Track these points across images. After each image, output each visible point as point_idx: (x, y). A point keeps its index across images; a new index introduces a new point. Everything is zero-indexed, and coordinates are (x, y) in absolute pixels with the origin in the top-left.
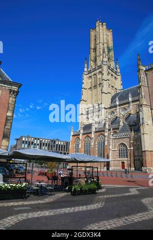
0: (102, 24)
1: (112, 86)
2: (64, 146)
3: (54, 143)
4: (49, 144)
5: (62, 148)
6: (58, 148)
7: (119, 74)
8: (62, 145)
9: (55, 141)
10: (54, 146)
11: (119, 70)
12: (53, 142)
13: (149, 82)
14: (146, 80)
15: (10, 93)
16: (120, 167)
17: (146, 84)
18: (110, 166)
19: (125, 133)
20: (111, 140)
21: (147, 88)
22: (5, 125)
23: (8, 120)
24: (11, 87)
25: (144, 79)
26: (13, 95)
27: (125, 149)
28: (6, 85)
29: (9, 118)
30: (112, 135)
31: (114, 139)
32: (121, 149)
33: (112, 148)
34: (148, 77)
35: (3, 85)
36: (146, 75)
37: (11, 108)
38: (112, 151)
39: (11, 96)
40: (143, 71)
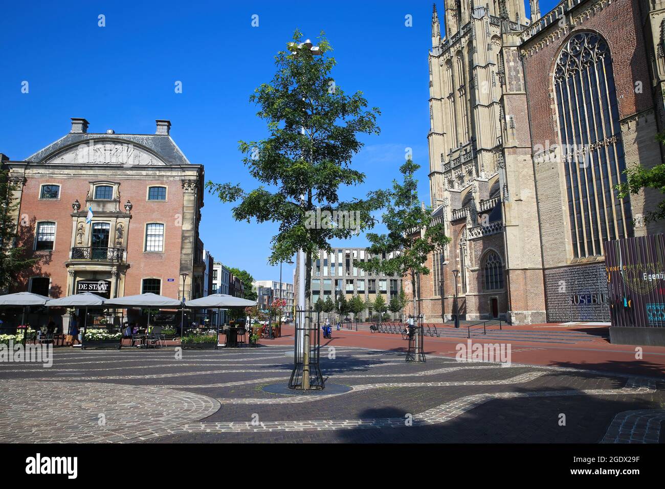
13: (528, 79)
14: (521, 75)
15: (183, 186)
16: (488, 311)
17: (522, 87)
18: (468, 310)
19: (496, 223)
20: (468, 242)
21: (524, 98)
22: (182, 248)
23: (186, 239)
24: (184, 174)
25: (513, 73)
26: (190, 189)
27: (497, 265)
28: (174, 173)
29: (187, 235)
30: (470, 229)
31: (474, 240)
32: (489, 266)
33: (470, 264)
34: (526, 65)
35: (169, 173)
36: (522, 58)
37: (188, 214)
38: (472, 271)
39: (187, 191)
40: (512, 48)
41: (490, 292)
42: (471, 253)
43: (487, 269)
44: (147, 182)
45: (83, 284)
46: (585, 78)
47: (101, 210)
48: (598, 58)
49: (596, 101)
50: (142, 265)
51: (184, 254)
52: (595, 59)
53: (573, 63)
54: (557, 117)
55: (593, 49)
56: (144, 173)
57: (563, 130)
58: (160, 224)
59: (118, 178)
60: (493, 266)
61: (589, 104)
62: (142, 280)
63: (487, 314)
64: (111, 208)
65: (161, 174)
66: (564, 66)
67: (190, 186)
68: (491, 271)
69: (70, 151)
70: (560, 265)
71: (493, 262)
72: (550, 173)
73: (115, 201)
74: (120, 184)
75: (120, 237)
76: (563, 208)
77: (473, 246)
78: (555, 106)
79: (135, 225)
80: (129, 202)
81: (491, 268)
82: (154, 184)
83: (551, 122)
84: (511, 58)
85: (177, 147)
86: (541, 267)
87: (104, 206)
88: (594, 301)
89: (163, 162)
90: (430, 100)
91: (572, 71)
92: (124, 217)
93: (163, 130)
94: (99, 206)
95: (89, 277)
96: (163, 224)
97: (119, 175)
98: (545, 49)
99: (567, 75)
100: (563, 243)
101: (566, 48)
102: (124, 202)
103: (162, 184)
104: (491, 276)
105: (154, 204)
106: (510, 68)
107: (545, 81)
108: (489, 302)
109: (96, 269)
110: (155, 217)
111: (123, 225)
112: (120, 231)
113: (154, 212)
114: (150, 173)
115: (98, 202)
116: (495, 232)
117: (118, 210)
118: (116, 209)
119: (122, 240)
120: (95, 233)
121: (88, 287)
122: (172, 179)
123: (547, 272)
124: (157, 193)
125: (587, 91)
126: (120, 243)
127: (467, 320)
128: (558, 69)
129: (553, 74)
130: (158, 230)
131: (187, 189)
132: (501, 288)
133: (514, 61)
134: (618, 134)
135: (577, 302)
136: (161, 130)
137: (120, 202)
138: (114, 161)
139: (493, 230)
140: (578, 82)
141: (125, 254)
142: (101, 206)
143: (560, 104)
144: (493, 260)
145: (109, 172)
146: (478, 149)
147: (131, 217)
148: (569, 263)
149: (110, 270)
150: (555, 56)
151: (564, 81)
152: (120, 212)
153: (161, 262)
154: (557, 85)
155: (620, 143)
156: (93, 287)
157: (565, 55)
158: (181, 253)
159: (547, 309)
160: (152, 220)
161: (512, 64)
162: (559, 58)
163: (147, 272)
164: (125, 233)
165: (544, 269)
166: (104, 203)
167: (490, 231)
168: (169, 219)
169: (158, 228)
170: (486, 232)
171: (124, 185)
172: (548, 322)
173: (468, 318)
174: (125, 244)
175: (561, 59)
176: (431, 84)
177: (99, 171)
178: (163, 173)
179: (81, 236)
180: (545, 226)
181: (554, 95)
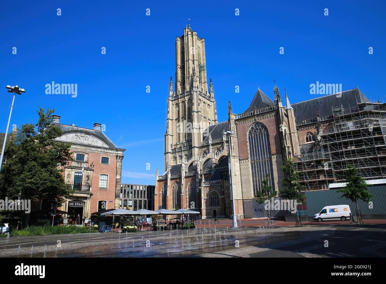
0: (192, 33)
1: (205, 117)
2: (145, 191)
3: (132, 188)
4: (125, 191)
5: (141, 194)
6: (137, 194)
7: (214, 100)
8: (141, 191)
9: (132, 186)
10: (132, 193)
11: (213, 95)
12: (130, 187)
13: (238, 132)
14: (236, 130)
15: (117, 158)
16: (212, 215)
17: (236, 135)
18: (203, 215)
19: (217, 181)
20: (203, 187)
21: (237, 138)
22: (116, 187)
23: (118, 183)
24: (117, 153)
25: (233, 129)
26: (119, 160)
27: (216, 197)
28: (113, 152)
29: (118, 181)
30: (204, 182)
31: (206, 187)
32: (212, 197)
33: (204, 196)
34: (238, 127)
35: (110, 152)
36: (236, 124)
37: (119, 171)
38: (204, 199)
39: (118, 161)
40: (233, 120)
41: (213, 208)
42: (204, 192)
43: (211, 199)
44: (101, 154)
45: (72, 203)
46: (260, 137)
47: (79, 166)
48: (264, 133)
49: (263, 146)
50: (98, 194)
51: (117, 190)
52: (263, 133)
53: (255, 131)
54: (249, 148)
55: (262, 129)
56: (99, 150)
57: (251, 152)
58: (106, 175)
59: (87, 151)
60: (214, 197)
61: (261, 146)
62: (98, 202)
63: (211, 216)
64: (84, 165)
65: (107, 151)
66: (252, 131)
67: (120, 159)
68: (213, 200)
69: (64, 135)
70: (249, 198)
71: (214, 196)
72: (246, 167)
73: (86, 162)
74: (88, 154)
75: (88, 180)
76: (251, 179)
77: (205, 189)
78: (248, 144)
79: (95, 175)
80: (92, 163)
81: (213, 198)
82: (104, 156)
83: (247, 150)
84: (233, 123)
85: (108, 138)
86: (242, 199)
87: (81, 164)
88: (262, 211)
89: (108, 145)
90: (168, 119)
91: (255, 134)
92: (90, 170)
93: (99, 129)
94: (78, 164)
95: (75, 199)
96: (108, 175)
97: (88, 150)
98: (245, 124)
99: (253, 135)
100: (251, 191)
101: (253, 126)
102: (90, 163)
103: (107, 156)
104: (213, 201)
105: (104, 165)
106: (232, 127)
107: (245, 135)
108: (212, 211)
109: (82, 196)
110: (104, 172)
111: (89, 174)
112: (88, 177)
113: (104, 169)
114: (102, 150)
115: (78, 162)
116: (216, 184)
117: (87, 167)
118: (86, 166)
119: (89, 182)
120: (76, 177)
121: (74, 204)
122: (112, 154)
123: (244, 201)
124: (105, 160)
125: (260, 142)
126: (88, 183)
127: (202, 219)
128: (250, 132)
129: (248, 133)
130: (105, 178)
131: (118, 160)
132: (218, 206)
133: (234, 124)
134: (271, 158)
135: (256, 211)
136: (98, 128)
137: (88, 163)
138: (86, 142)
139: (215, 184)
140: (257, 138)
141: (91, 189)
142: (80, 164)
143: (250, 144)
144: (214, 195)
145: (83, 148)
146: (193, 146)
147: (93, 171)
148: (252, 198)
149: (87, 196)
150: (249, 127)
151: (252, 136)
152: (88, 168)
153: (107, 193)
154: (249, 137)
155: (271, 161)
156: (77, 204)
157: (252, 128)
158: (116, 189)
159: (244, 214)
160: (103, 173)
161: (233, 125)
162: (250, 128)
163: (100, 198)
164: (90, 178)
165: (243, 200)
166: (81, 163)
167: (214, 184)
168: (111, 173)
169: (105, 177)
170: (212, 184)
171: (90, 154)
172: (245, 218)
173: (203, 218)
174: (91, 183)
175: (251, 129)
176: (168, 112)
177: (78, 146)
178: (108, 151)
179: (69, 178)
180: (244, 185)
181: (248, 140)
